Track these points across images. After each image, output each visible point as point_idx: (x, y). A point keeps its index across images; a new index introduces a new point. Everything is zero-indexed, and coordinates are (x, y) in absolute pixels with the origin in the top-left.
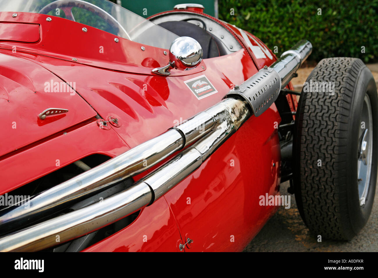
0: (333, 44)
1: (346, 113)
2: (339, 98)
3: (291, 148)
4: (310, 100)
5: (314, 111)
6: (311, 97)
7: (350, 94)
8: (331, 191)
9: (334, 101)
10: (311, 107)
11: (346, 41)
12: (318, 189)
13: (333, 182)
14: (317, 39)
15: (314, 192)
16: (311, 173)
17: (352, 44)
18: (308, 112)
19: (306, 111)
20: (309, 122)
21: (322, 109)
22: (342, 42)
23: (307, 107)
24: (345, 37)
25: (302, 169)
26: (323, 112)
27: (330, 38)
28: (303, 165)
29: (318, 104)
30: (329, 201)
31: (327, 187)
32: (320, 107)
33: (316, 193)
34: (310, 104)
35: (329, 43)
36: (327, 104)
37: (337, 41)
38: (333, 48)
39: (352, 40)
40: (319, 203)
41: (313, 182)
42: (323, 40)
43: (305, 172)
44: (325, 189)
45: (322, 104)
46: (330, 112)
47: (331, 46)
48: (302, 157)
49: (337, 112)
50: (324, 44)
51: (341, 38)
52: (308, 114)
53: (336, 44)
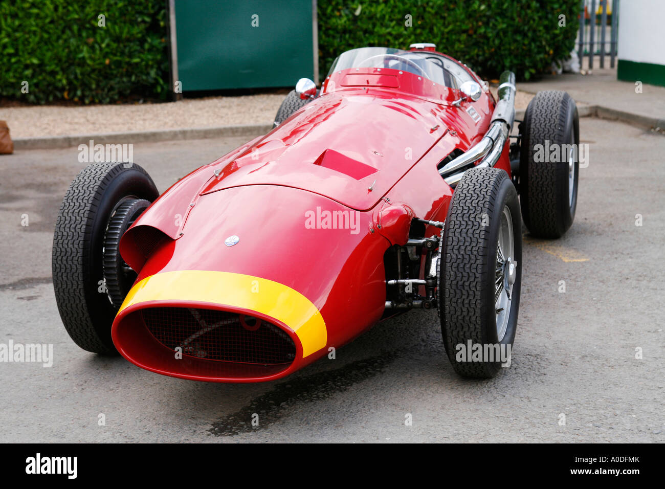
0: (481, 53)
1: (561, 133)
2: (556, 123)
3: (519, 163)
4: (534, 124)
5: (538, 133)
6: (534, 122)
7: (563, 120)
8: (551, 192)
9: (552, 125)
10: (536, 129)
11: (499, 48)
12: (542, 190)
13: (552, 185)
14: (457, 45)
15: (538, 194)
16: (536, 179)
17: (507, 52)
18: (533, 133)
19: (531, 132)
20: (534, 140)
21: (544, 131)
22: (493, 50)
23: (532, 130)
24: (497, 42)
25: (529, 176)
26: (545, 133)
27: (476, 44)
28: (530, 173)
29: (541, 127)
30: (549, 200)
31: (548, 189)
32: (542, 130)
33: (540, 194)
34: (534, 127)
35: (475, 51)
36: (547, 127)
37: (486, 48)
38: (481, 58)
39: (507, 46)
40: (542, 201)
41: (538, 186)
42: (466, 47)
43: (532, 178)
44: (547, 190)
45: (544, 127)
46: (550, 133)
47: (478, 55)
48: (530, 167)
49: (555, 133)
50: (468, 53)
51: (491, 43)
52: (533, 135)
53: (484, 52)
